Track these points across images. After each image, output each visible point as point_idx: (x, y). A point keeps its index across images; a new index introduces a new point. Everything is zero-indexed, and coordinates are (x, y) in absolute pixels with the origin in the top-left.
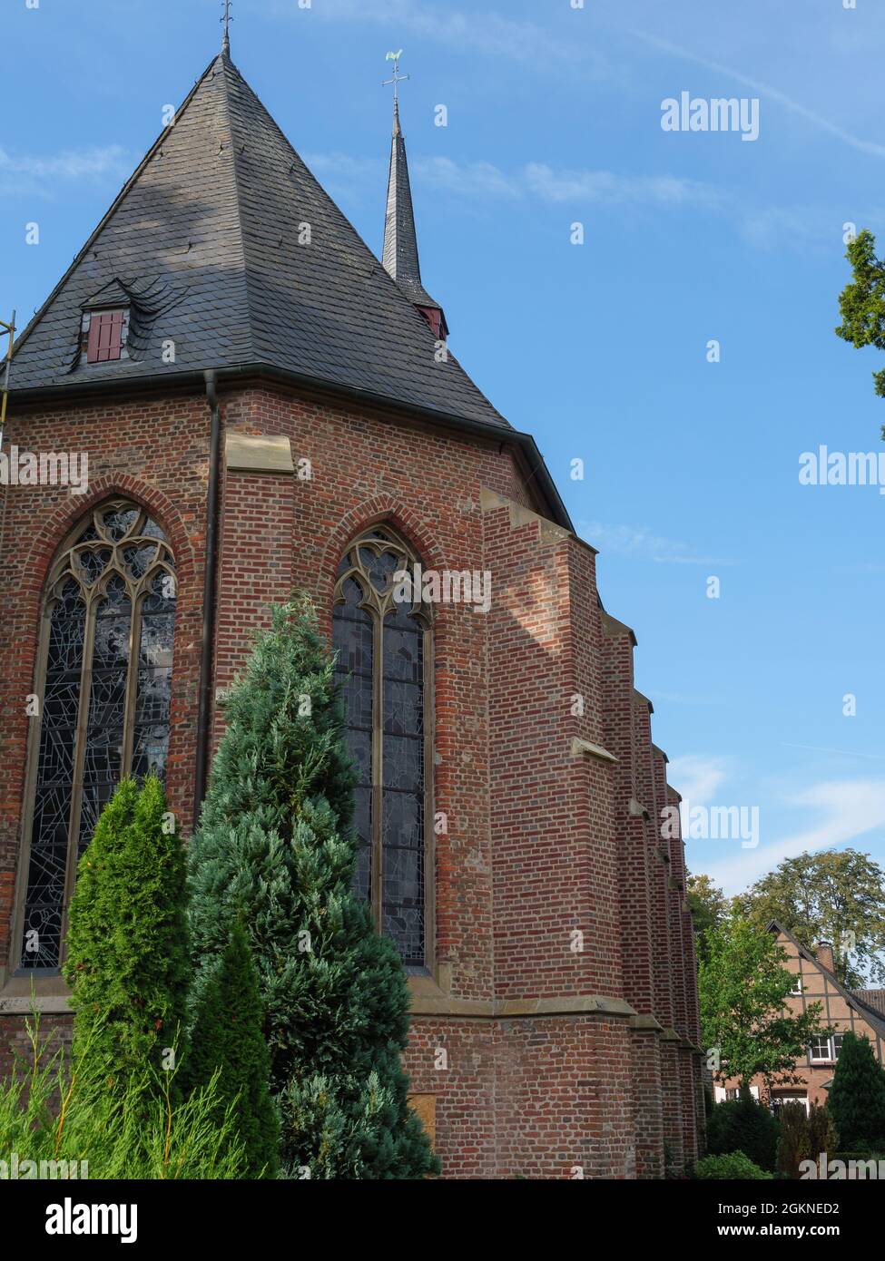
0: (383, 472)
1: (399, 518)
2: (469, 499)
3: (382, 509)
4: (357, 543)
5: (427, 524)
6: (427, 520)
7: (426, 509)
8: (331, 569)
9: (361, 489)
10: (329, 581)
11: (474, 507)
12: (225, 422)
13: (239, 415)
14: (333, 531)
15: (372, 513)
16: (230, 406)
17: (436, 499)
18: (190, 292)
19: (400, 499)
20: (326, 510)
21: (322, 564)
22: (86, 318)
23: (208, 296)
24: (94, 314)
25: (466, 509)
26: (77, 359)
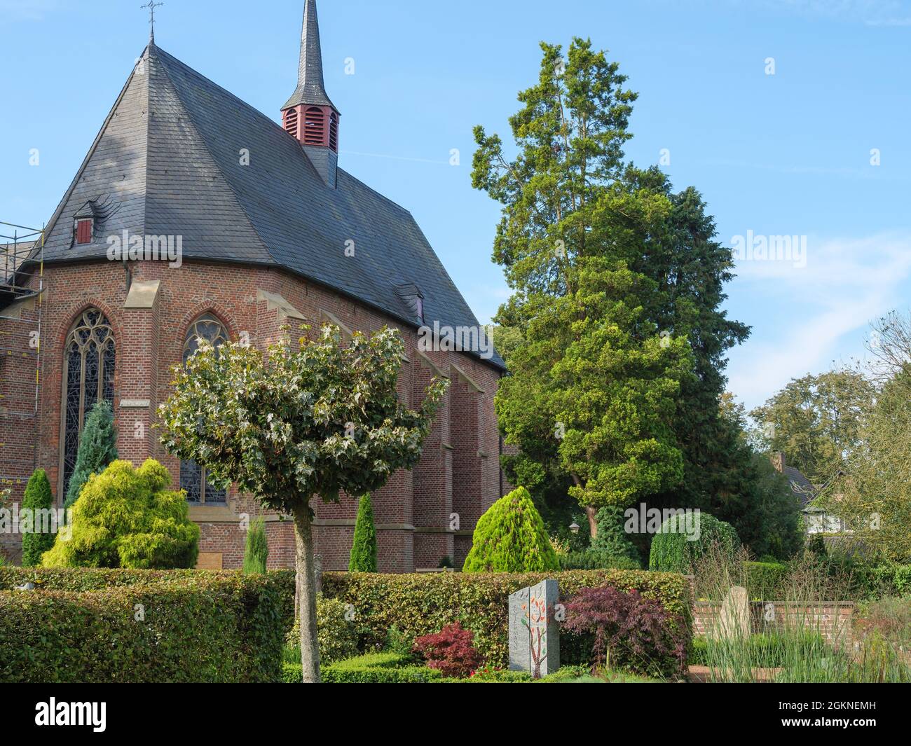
0: (207, 289)
1: (215, 310)
2: (251, 296)
3: (206, 307)
4: (195, 323)
5: (228, 311)
6: (229, 309)
7: (228, 304)
8: (181, 338)
9: (196, 299)
10: (180, 343)
11: (253, 299)
12: (133, 275)
13: (138, 272)
14: (182, 320)
15: (201, 309)
16: (135, 267)
17: (234, 298)
18: (122, 205)
19: (215, 301)
20: (179, 311)
21: (176, 336)
22: (76, 222)
23: (129, 208)
24: (79, 220)
25: (249, 301)
26: (73, 242)
